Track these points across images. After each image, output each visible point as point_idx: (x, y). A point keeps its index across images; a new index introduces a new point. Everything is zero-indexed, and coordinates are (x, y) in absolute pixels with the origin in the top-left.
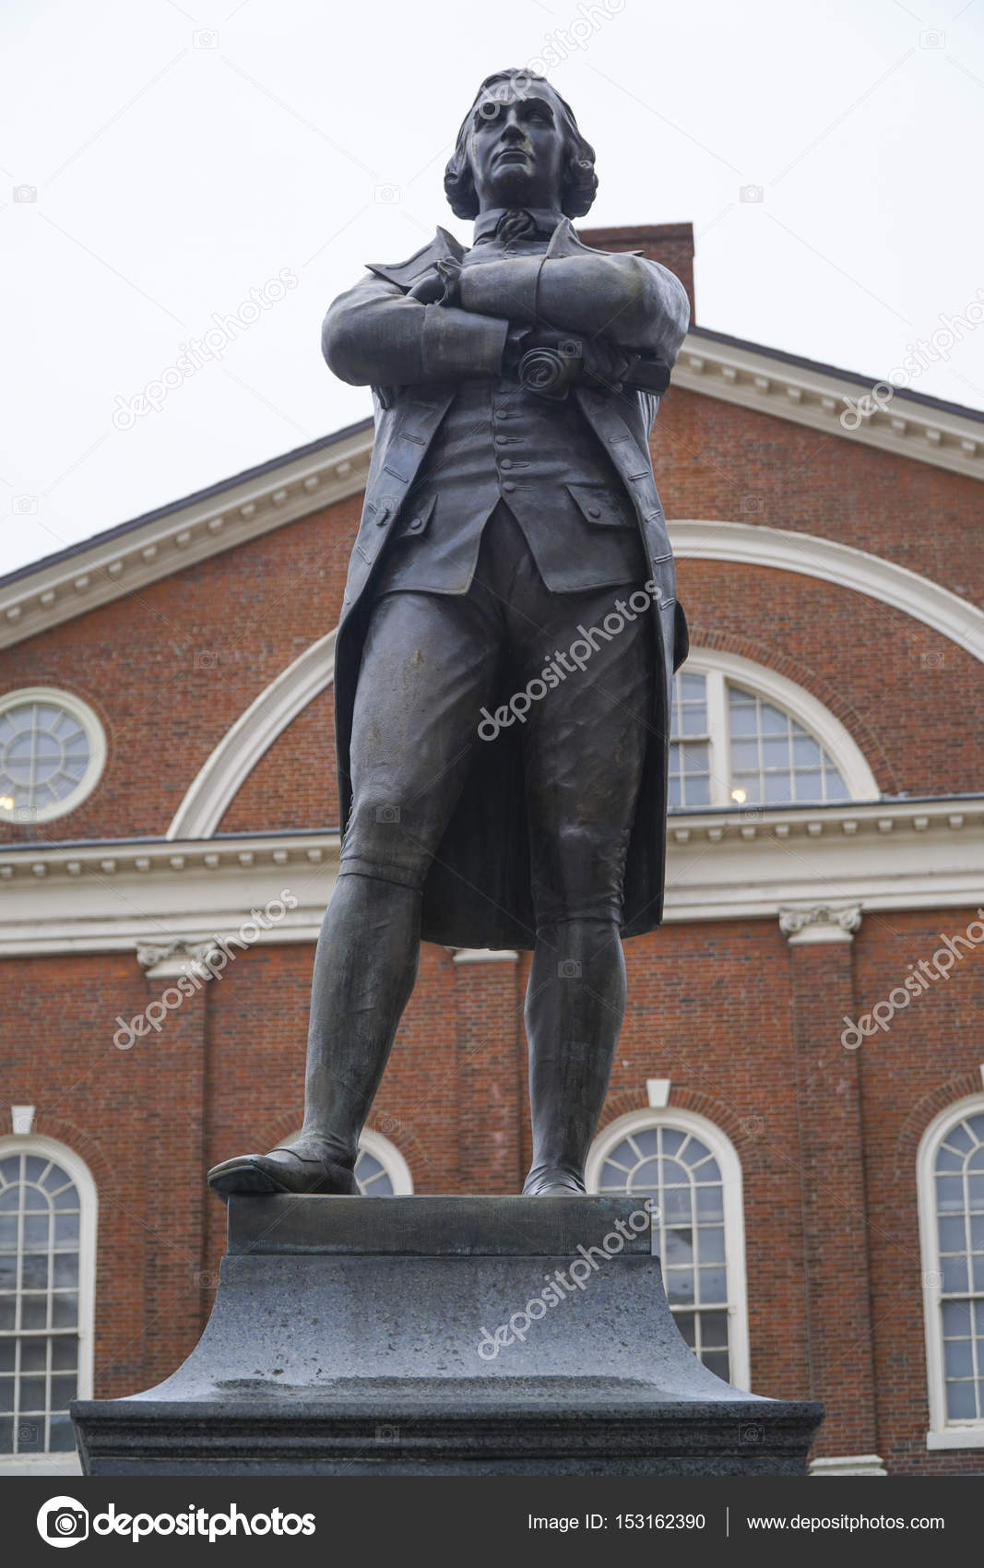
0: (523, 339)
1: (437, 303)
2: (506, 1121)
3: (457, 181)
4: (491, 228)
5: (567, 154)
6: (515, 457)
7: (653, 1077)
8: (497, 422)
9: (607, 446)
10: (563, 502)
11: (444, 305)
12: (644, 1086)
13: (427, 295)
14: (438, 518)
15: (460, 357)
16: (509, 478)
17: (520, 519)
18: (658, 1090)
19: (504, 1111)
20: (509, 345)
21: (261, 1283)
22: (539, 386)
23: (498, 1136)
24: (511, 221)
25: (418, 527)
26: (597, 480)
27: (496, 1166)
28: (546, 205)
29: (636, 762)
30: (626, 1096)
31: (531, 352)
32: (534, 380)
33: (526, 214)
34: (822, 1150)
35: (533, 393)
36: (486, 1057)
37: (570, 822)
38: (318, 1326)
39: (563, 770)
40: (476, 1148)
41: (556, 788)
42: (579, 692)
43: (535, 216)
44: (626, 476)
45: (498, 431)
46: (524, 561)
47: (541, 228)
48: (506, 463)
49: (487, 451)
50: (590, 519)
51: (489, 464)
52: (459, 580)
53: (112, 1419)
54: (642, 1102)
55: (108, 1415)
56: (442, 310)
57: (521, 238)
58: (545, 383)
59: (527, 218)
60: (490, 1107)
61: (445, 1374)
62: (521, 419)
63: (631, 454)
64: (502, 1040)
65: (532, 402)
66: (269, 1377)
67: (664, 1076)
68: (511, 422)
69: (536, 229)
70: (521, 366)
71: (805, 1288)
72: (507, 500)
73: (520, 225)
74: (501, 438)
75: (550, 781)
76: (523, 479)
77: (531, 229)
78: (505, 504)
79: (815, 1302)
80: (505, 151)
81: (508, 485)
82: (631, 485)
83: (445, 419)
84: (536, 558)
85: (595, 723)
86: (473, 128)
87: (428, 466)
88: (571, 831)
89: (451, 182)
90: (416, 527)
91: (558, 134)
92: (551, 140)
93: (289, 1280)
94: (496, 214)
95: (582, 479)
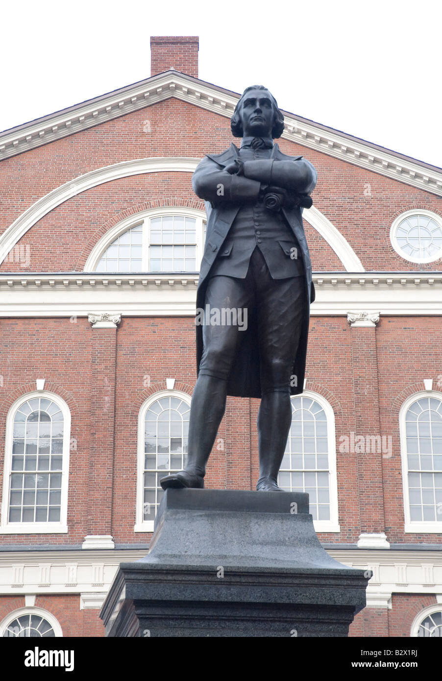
0: (265, 189)
1: (236, 174)
2: (109, 393)
3: (235, 125)
4: (249, 144)
5: (275, 118)
6: (261, 230)
7: (169, 377)
8: (255, 218)
9: (292, 227)
10: (277, 247)
11: (239, 175)
12: (165, 381)
13: (232, 171)
14: (234, 251)
15: (244, 194)
16: (260, 238)
17: (263, 253)
18: (170, 383)
19: (109, 388)
20: (261, 190)
21: (179, 519)
22: (270, 206)
23: (107, 398)
24: (256, 142)
25: (228, 253)
26: (289, 239)
27: (105, 410)
28: (267, 136)
29: (298, 337)
30: (158, 384)
31: (268, 195)
32: (269, 204)
33: (261, 139)
34: (234, 409)
35: (267, 208)
36: (103, 366)
37: (277, 358)
38: (198, 535)
39: (274, 340)
40: (97, 403)
41: (272, 346)
42: (281, 314)
43: (264, 140)
44: (298, 239)
45: (255, 221)
46: (264, 267)
47: (266, 145)
48: (258, 233)
49: (252, 228)
50: (286, 253)
51: (252, 233)
52: (242, 274)
53: (134, 569)
54: (164, 387)
55: (133, 568)
56: (237, 177)
57: (260, 148)
58: (274, 205)
59: (261, 141)
60: (104, 386)
61: (242, 554)
62: (263, 217)
63: (299, 230)
64: (109, 360)
65: (267, 212)
66: (183, 553)
67: (173, 377)
68: (260, 218)
69: (265, 145)
70: (265, 198)
71: (225, 464)
72: (259, 246)
73: (259, 144)
74: (257, 224)
75: (270, 344)
76: (264, 238)
77: (263, 144)
78: (258, 247)
79: (229, 470)
80: (256, 117)
81: (259, 241)
82: (300, 242)
83: (237, 216)
84: (269, 267)
85: (286, 324)
86: (243, 106)
87: (232, 232)
88: (277, 361)
89: (234, 124)
90: (227, 252)
91: (272, 110)
92: (271, 113)
93: (188, 519)
94: (251, 139)
95: (283, 239)
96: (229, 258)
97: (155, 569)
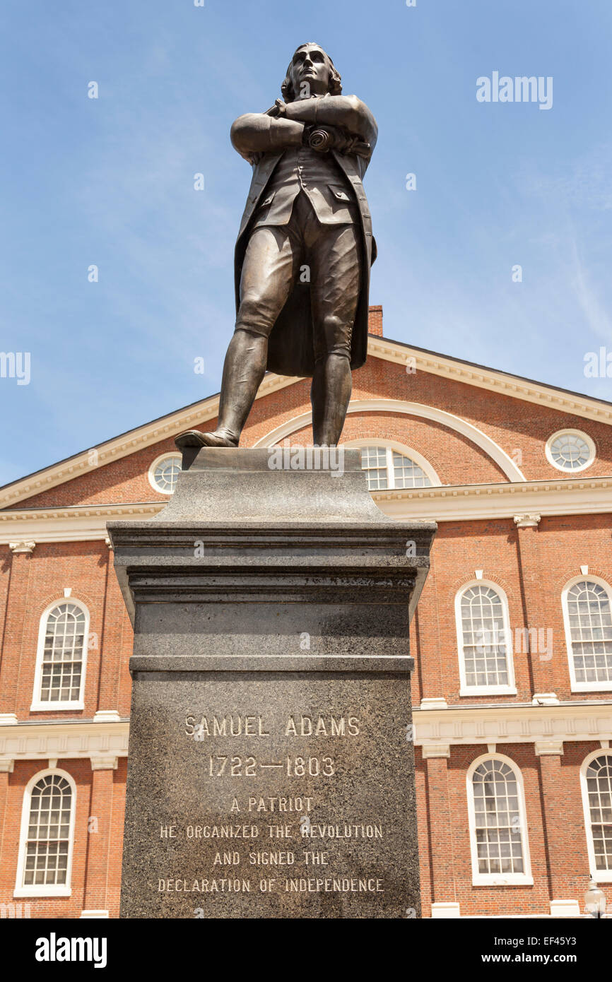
0: (310, 129)
1: (276, 116)
5: (330, 75)
6: (307, 174)
8: (300, 162)
9: (345, 170)
10: (326, 191)
11: (280, 117)
14: (276, 199)
16: (305, 181)
17: (309, 197)
20: (304, 132)
25: (269, 201)
26: (340, 184)
31: (314, 132)
35: (315, 151)
41: (323, 302)
42: (333, 264)
48: (304, 176)
50: (337, 197)
51: (296, 177)
58: (320, 144)
62: (310, 160)
65: (315, 155)
68: (305, 162)
70: (310, 138)
74: (302, 167)
75: (321, 300)
76: (310, 182)
78: (302, 191)
81: (304, 184)
83: (278, 163)
84: (316, 211)
85: (339, 276)
87: (272, 181)
89: (284, 88)
91: (326, 66)
95: (334, 183)
96: (269, 206)
97: (152, 527)
